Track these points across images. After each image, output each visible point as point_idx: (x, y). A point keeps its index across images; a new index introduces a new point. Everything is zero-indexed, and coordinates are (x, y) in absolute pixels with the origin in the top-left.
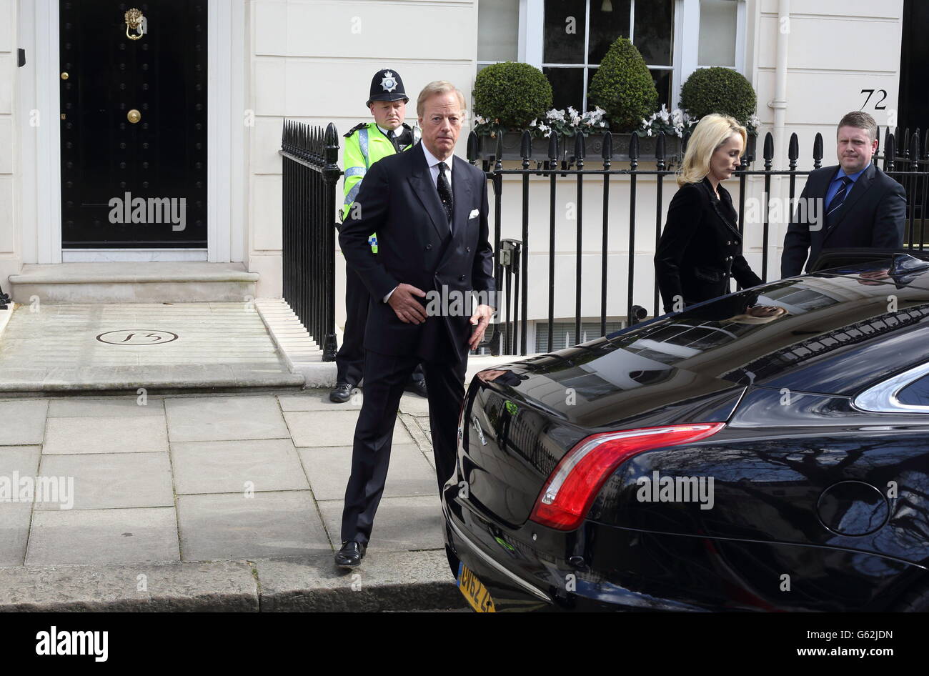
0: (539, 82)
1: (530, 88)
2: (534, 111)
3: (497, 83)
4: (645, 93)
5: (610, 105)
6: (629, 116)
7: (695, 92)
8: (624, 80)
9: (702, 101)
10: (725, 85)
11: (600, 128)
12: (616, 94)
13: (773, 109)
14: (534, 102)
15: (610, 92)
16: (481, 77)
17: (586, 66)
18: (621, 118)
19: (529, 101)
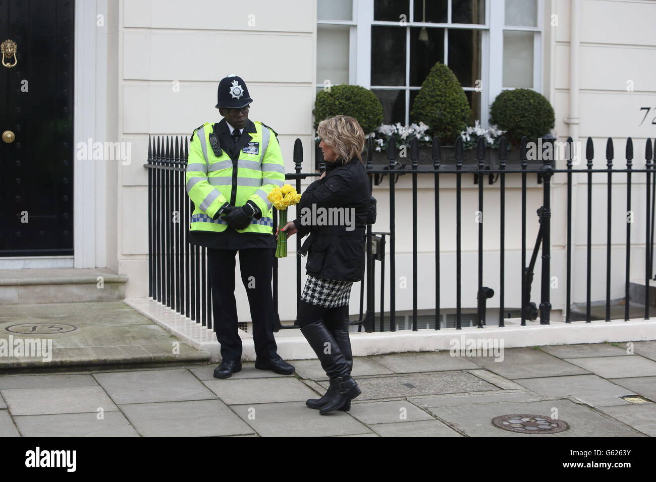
0: (372, 101)
1: (365, 107)
2: (369, 126)
3: (337, 103)
4: (463, 111)
5: (433, 121)
6: (449, 130)
7: (504, 109)
8: (445, 99)
9: (511, 117)
10: (530, 104)
11: (425, 142)
12: (438, 112)
13: (568, 124)
14: (369, 118)
15: (432, 110)
16: (321, 98)
17: (408, 88)
18: (442, 133)
19: (364, 118)
